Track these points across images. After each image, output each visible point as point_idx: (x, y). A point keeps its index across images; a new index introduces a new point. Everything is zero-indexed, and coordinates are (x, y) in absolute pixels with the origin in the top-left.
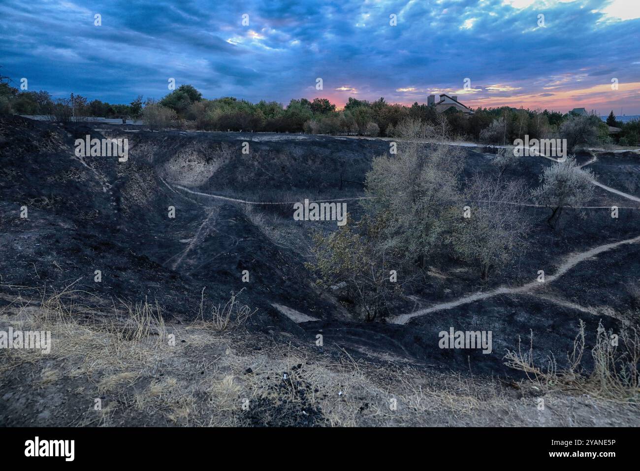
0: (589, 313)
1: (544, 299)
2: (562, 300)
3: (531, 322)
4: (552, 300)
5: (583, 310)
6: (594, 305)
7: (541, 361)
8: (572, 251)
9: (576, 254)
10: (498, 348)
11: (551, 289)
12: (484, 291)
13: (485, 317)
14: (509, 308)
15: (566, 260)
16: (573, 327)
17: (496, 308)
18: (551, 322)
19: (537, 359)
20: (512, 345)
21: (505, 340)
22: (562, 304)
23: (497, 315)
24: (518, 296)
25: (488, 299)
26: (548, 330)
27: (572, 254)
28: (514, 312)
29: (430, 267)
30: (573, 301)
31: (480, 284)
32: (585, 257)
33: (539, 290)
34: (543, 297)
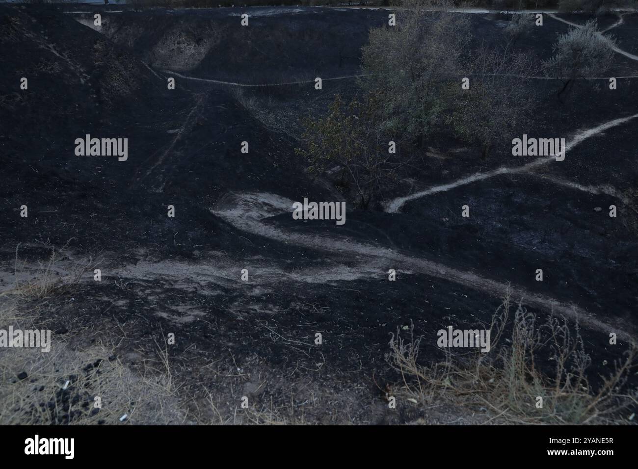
0: (589, 192)
1: (544, 179)
2: (563, 179)
3: (528, 202)
4: (553, 180)
5: (583, 189)
6: (594, 184)
7: (534, 242)
8: (580, 127)
9: (584, 130)
10: (492, 230)
11: (552, 168)
12: (483, 171)
13: (482, 199)
14: (507, 189)
15: (573, 138)
16: (570, 207)
17: (493, 189)
18: (548, 203)
19: (529, 240)
20: (506, 227)
21: (500, 222)
22: (563, 184)
23: (494, 196)
24: (517, 176)
25: (487, 179)
26: (545, 210)
27: (579, 130)
28: (512, 192)
29: (429, 147)
30: (573, 181)
31: (479, 165)
32: (593, 133)
33: (540, 169)
34: (543, 177)
